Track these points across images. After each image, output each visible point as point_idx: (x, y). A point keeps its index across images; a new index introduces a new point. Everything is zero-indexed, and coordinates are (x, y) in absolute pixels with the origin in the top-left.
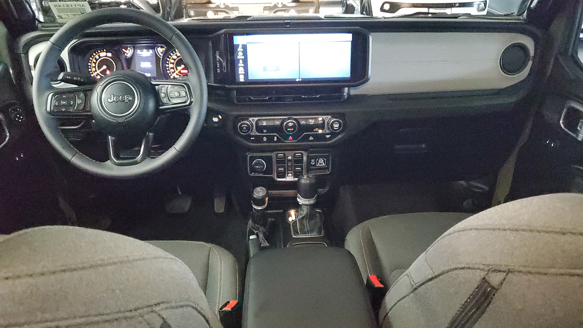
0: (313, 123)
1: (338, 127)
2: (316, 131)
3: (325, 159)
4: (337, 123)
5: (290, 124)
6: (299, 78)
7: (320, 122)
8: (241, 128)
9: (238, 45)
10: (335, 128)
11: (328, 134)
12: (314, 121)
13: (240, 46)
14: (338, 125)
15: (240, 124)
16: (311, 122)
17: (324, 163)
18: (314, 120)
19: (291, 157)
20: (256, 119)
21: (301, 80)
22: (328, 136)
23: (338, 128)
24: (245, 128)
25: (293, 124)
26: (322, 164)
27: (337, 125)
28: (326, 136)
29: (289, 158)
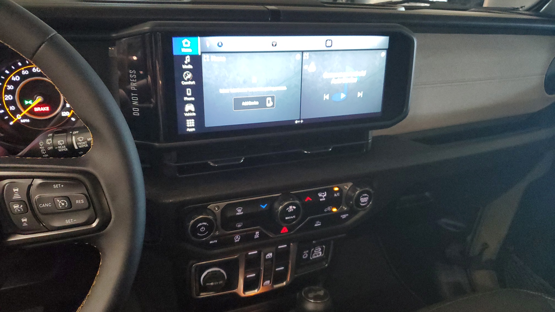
0: (324, 199)
1: (367, 201)
2: (328, 212)
3: (324, 246)
4: (366, 195)
5: (291, 208)
6: (300, 120)
7: (335, 195)
8: (195, 229)
9: (183, 57)
10: (362, 204)
11: (344, 213)
12: (325, 195)
13: (188, 60)
14: (367, 198)
15: (192, 221)
16: (322, 198)
17: (321, 253)
18: (325, 192)
19: (271, 254)
20: (223, 204)
21: (302, 121)
22: (344, 216)
23: (366, 204)
24: (203, 229)
25: (294, 207)
26: (319, 254)
27: (365, 198)
28: (342, 216)
29: (268, 257)
